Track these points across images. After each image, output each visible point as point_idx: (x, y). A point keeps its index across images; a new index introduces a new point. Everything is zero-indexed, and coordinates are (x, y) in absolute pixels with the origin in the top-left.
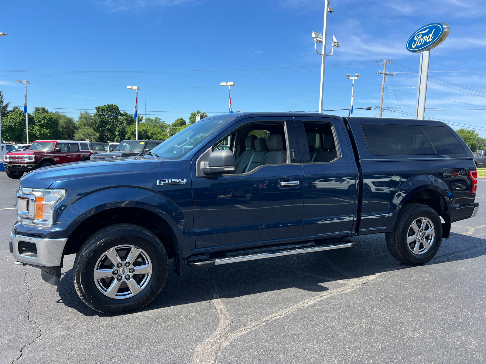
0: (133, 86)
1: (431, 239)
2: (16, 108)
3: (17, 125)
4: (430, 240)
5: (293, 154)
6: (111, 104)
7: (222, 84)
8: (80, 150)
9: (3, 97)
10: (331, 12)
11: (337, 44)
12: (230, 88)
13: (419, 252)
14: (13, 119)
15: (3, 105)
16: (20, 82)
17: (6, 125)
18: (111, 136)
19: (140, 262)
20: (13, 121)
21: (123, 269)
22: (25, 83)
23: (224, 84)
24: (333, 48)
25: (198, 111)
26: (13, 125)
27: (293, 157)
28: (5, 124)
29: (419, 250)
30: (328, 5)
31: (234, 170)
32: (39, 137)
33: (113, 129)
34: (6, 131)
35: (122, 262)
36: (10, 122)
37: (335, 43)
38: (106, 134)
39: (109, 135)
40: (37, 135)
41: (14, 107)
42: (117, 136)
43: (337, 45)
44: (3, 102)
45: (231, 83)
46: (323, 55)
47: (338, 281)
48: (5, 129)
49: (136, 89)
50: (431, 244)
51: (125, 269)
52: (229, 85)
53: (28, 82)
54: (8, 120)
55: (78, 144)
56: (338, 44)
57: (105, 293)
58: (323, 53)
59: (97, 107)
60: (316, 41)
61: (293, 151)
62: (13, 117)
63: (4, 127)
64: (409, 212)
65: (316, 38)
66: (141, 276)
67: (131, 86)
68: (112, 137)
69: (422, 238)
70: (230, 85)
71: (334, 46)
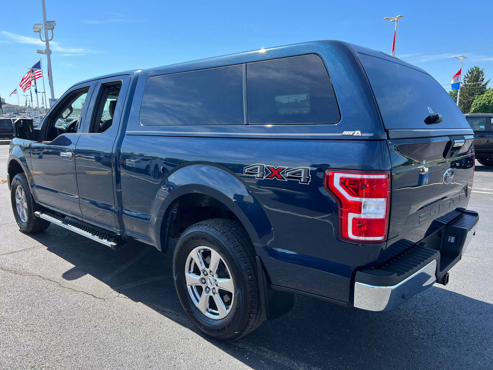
3: (491, 102)
9: (484, 74)
14: (488, 97)
15: (483, 83)
17: (480, 104)
20: (487, 99)
22: (462, 58)
26: (487, 103)
28: (479, 102)
34: (479, 110)
36: (484, 100)
44: (484, 80)
48: (478, 108)
54: (483, 98)
62: (488, 95)
63: (477, 106)
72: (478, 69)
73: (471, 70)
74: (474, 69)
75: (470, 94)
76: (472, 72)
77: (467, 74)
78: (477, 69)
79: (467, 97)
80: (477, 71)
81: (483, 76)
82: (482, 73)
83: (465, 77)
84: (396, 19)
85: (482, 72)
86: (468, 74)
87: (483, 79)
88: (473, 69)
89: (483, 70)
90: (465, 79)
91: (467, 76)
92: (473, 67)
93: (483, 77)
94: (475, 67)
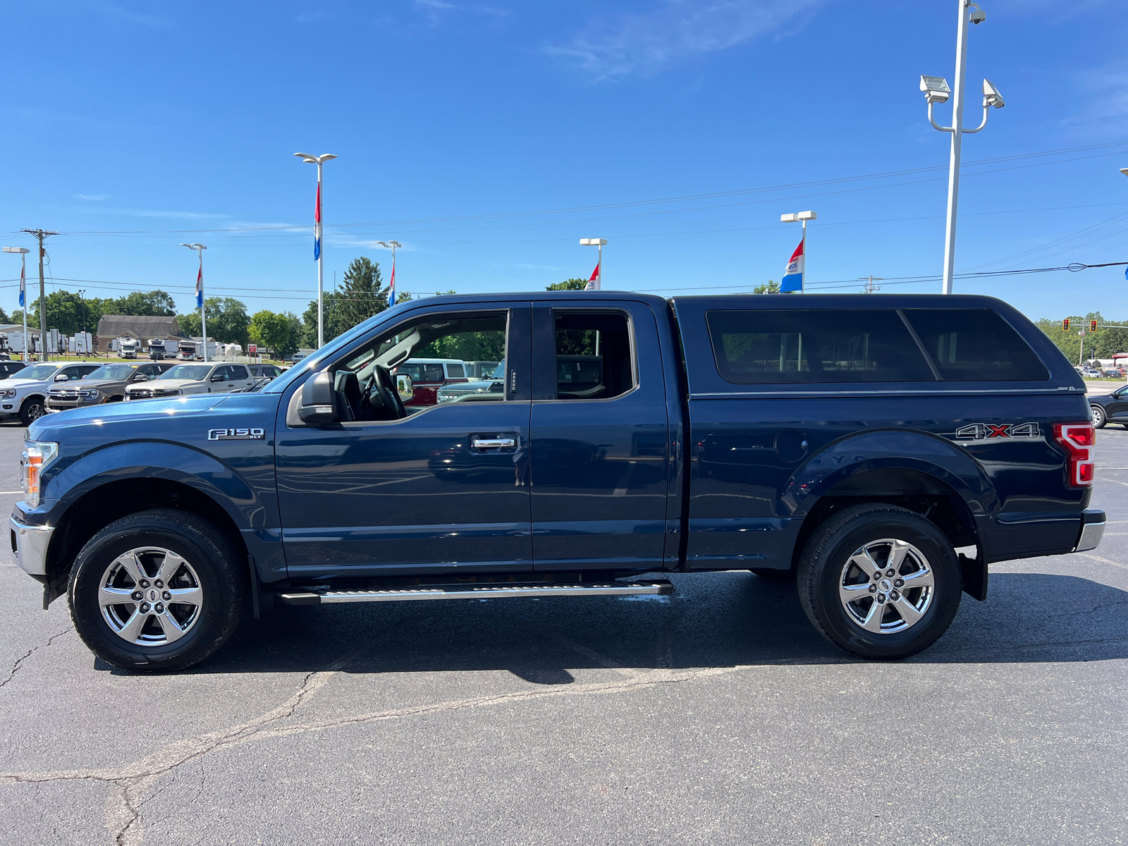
0: (591, 238)
1: (924, 599)
2: (404, 294)
4: (921, 600)
5: (514, 381)
6: (577, 279)
7: (785, 217)
8: (447, 377)
9: (380, 274)
10: (977, 21)
11: (993, 99)
12: (804, 226)
13: (882, 628)
15: (380, 291)
16: (384, 244)
18: (574, 348)
19: (187, 582)
21: (153, 591)
22: (392, 245)
23: (790, 217)
24: (985, 110)
25: (771, 282)
27: (514, 388)
29: (882, 623)
30: (966, 6)
31: (331, 411)
32: (438, 351)
33: (579, 333)
35: (149, 579)
37: (989, 97)
38: (565, 343)
39: (572, 345)
40: (435, 348)
41: (400, 294)
42: (586, 346)
43: (993, 102)
45: (808, 214)
46: (954, 132)
47: (617, 670)
49: (598, 245)
50: (923, 610)
51: (155, 591)
52: (802, 219)
53: (397, 243)
55: (442, 364)
56: (996, 100)
57: (118, 632)
58: (955, 126)
59: (549, 287)
60: (929, 99)
61: (514, 374)
64: (844, 525)
65: (928, 91)
66: (187, 609)
67: (587, 240)
68: (577, 349)
69: (894, 592)
70: (807, 219)
71: (987, 106)
72: (369, 263)
73: (356, 264)
74: (361, 262)
75: (360, 310)
76: (357, 268)
77: (350, 271)
78: (367, 263)
79: (355, 315)
80: (368, 267)
81: (378, 277)
82: (376, 272)
83: (347, 276)
84: (319, 159)
85: (376, 268)
86: (352, 271)
87: (379, 284)
88: (359, 261)
89: (377, 266)
90: (348, 281)
91: (349, 275)
92: (359, 258)
93: (379, 280)
94: (362, 258)
